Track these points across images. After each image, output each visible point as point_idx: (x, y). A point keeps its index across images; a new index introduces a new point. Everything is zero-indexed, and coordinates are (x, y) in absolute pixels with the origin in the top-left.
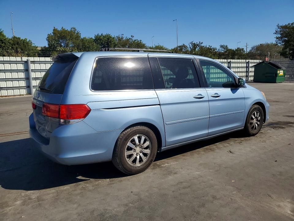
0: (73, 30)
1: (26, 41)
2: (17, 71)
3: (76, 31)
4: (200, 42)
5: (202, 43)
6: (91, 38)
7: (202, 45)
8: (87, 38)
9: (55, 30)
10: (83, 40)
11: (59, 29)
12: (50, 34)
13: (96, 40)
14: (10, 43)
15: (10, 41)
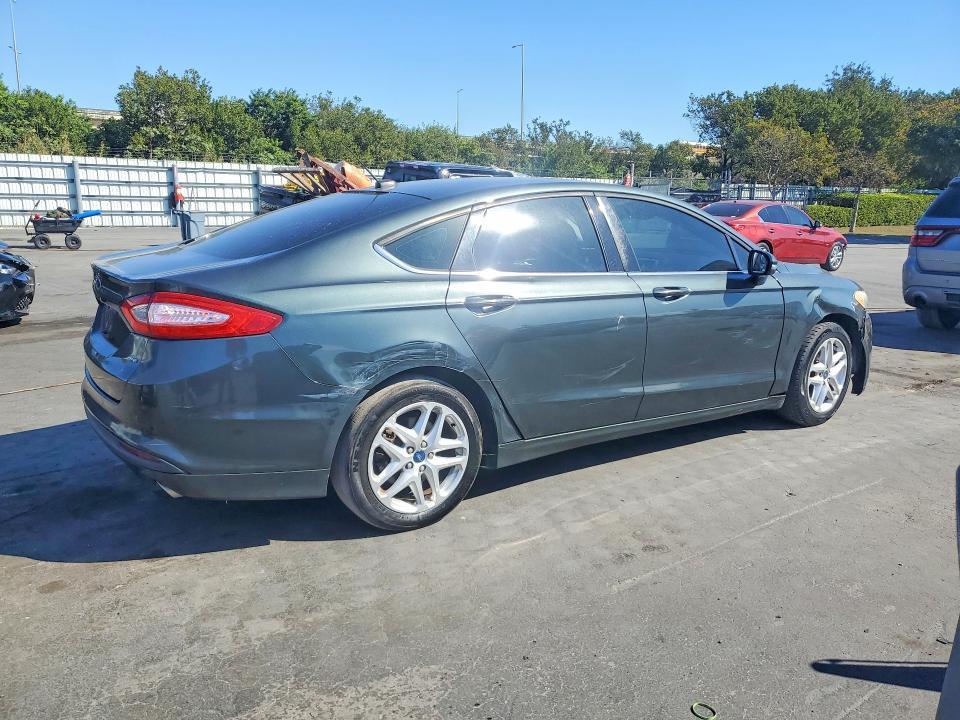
0: (190, 76)
1: (61, 101)
2: (54, 181)
3: (200, 80)
4: (561, 120)
5: (568, 123)
6: (240, 101)
7: (568, 129)
8: (229, 99)
9: (139, 74)
10: (216, 105)
11: (152, 72)
12: (125, 85)
13: (253, 104)
14: (18, 107)
15: (19, 101)
